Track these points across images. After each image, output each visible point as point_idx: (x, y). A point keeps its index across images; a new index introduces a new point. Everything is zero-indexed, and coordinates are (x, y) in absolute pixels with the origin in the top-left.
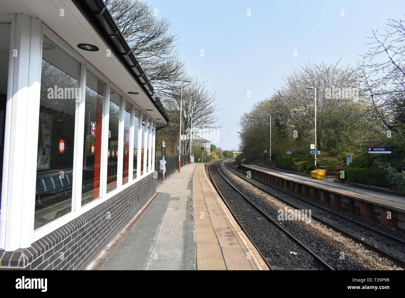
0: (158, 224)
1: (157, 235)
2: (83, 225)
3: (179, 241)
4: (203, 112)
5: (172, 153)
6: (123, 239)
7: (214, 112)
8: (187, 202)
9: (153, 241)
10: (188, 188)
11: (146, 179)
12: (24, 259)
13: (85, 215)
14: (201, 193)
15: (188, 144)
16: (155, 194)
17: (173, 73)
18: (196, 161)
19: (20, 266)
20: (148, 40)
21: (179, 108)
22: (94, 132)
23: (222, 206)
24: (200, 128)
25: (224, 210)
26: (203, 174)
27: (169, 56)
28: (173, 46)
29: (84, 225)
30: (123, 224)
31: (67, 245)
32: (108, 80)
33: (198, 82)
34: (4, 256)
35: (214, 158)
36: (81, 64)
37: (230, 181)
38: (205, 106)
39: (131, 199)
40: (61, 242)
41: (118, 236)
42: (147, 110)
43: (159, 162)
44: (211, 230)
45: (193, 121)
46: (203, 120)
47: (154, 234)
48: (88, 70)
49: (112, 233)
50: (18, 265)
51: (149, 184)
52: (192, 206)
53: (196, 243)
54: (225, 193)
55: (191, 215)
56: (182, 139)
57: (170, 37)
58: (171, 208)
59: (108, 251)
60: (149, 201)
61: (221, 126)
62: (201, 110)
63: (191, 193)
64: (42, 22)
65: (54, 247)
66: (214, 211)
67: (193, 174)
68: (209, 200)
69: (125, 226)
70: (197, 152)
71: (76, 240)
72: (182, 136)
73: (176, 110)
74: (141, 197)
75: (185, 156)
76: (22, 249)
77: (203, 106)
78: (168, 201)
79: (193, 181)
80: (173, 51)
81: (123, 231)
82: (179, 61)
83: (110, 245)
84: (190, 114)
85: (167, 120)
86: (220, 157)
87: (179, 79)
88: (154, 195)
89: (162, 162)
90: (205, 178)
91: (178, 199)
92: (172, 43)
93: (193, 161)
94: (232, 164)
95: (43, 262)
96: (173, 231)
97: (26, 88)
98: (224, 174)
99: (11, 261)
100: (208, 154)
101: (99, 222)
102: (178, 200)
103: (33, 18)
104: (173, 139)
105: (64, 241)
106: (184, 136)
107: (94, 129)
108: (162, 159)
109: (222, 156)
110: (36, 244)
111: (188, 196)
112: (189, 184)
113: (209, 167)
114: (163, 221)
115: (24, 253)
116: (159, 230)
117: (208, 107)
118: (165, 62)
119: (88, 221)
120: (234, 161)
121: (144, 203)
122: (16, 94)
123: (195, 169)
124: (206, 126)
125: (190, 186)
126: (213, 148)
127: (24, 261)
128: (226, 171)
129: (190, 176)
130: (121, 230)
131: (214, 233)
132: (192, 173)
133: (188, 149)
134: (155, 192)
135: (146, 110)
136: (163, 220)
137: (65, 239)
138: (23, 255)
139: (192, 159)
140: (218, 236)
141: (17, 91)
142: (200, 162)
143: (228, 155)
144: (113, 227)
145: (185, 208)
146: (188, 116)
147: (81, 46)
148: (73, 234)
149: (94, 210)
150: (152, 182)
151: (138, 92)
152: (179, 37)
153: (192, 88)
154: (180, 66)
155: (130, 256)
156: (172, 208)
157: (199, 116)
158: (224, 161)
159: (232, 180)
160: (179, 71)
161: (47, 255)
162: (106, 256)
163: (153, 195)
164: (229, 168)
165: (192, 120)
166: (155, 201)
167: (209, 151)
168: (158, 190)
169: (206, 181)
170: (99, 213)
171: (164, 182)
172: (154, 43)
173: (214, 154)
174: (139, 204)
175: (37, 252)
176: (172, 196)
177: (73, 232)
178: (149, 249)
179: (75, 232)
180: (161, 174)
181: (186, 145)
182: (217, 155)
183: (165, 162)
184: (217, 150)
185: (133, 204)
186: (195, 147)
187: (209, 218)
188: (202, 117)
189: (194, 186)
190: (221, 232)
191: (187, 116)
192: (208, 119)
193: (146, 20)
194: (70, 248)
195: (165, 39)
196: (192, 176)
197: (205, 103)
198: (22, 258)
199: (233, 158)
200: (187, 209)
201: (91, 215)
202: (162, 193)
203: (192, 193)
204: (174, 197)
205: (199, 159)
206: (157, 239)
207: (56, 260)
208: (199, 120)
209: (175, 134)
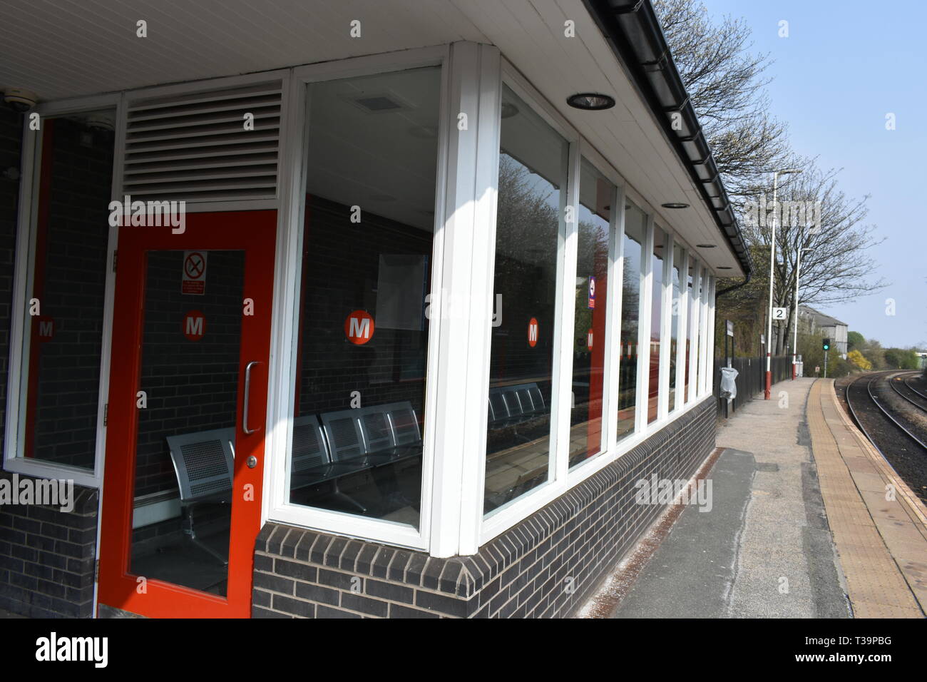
0: (734, 529)
1: (737, 558)
2: (572, 515)
3: (799, 583)
4: (831, 247)
5: (746, 351)
6: (652, 555)
7: (862, 246)
8: (803, 479)
9: (728, 572)
10: (798, 443)
11: (695, 413)
12: (467, 579)
13: (576, 491)
14: (839, 459)
15: (788, 329)
16: (715, 450)
17: (753, 154)
18: (808, 372)
19: (459, 594)
20: (689, 82)
21: (762, 240)
22: (593, 300)
23: (909, 501)
24: (821, 289)
25: (917, 512)
26: (835, 409)
27: (742, 113)
28: (753, 88)
29: (576, 515)
30: (650, 517)
31: (542, 557)
32: (623, 177)
33: (817, 171)
34: (429, 566)
35: (858, 368)
36: (569, 143)
37: (915, 432)
38: (834, 232)
39: (666, 461)
40: (533, 550)
41: (638, 547)
42: (700, 246)
43: (721, 372)
44: (887, 566)
45: (801, 271)
46: (828, 269)
47: (727, 553)
48: (583, 158)
49: (626, 536)
50: (455, 590)
51: (702, 427)
52: (817, 492)
53: (848, 597)
54: (902, 462)
55: (821, 514)
56: (775, 318)
57: (746, 67)
58: (759, 489)
59: (620, 578)
60: (702, 466)
61: (882, 284)
62: (825, 242)
63: (809, 456)
64: (502, 54)
65: (520, 560)
66: (886, 511)
67: (806, 407)
68: (865, 480)
69: (651, 522)
70: (811, 351)
71: (560, 548)
72: (776, 309)
73: (756, 245)
74: (685, 455)
75: (780, 360)
76: (462, 556)
77: (828, 233)
78: (751, 472)
79: (810, 423)
80: (753, 98)
81: (649, 534)
82: (770, 121)
83: (623, 565)
84: (794, 253)
85: (746, 269)
86: (875, 366)
87: (770, 166)
88: (712, 453)
89: (728, 373)
90: (841, 418)
91: (776, 468)
92: (752, 79)
93: (801, 372)
94: (912, 384)
95: (501, 590)
96: (777, 552)
97: (470, 204)
98: (891, 411)
99: (442, 580)
100: (840, 357)
101: (603, 510)
102: (778, 470)
103: (485, 47)
104: (747, 316)
105: (538, 548)
106: (781, 309)
107: (592, 294)
108: (726, 366)
109: (882, 363)
110: (487, 549)
111: (803, 464)
112: (798, 431)
113: (845, 389)
114: (747, 522)
115: (467, 568)
116: (739, 546)
117: (843, 236)
118: (733, 128)
119: (583, 507)
120: (918, 376)
121: (691, 471)
122: (452, 217)
123: (808, 394)
124: (839, 283)
125: (804, 437)
126: (854, 341)
127: (468, 586)
128: (896, 403)
129: (799, 412)
130: (644, 532)
131: (899, 574)
132: (802, 402)
133: (788, 342)
134: (713, 445)
135: (698, 246)
136: (744, 518)
137: (539, 544)
138: (464, 570)
139: (799, 366)
140: (914, 586)
141: (453, 210)
142: (820, 375)
143: (901, 361)
144: (630, 523)
145: (801, 495)
146: (788, 260)
147: (574, 101)
148: (554, 532)
149: (593, 481)
150: (709, 421)
151: (688, 203)
152: (770, 63)
153: (798, 189)
154: (772, 136)
155: (676, 602)
156: (764, 490)
157: (817, 260)
158: (888, 377)
159: (920, 428)
160: (770, 147)
161: (507, 577)
162: (618, 592)
163: (709, 453)
164: (906, 394)
165: (799, 268)
166: (717, 468)
167: (843, 348)
168: (720, 442)
169: (847, 428)
170: (604, 488)
171: (730, 421)
172: (705, 86)
173: (857, 356)
174: (682, 471)
175: (490, 568)
176: (758, 460)
177: (555, 529)
178: (721, 592)
179: (558, 529)
180: (723, 402)
181: (782, 332)
182: (868, 360)
183: (736, 373)
184: (866, 346)
185: (669, 472)
186: (804, 337)
187: (874, 529)
188: (828, 261)
189: (813, 437)
190: (920, 575)
191: (785, 259)
192: (843, 267)
193: (684, 33)
194: (549, 565)
195: (732, 74)
196: (805, 412)
197: (835, 226)
198: (464, 576)
199: (915, 369)
200: (806, 498)
201: (588, 493)
202: (731, 451)
203: (812, 455)
204: (764, 462)
205: (817, 369)
206: (736, 566)
207: (522, 589)
208: (819, 270)
209: (752, 305)
